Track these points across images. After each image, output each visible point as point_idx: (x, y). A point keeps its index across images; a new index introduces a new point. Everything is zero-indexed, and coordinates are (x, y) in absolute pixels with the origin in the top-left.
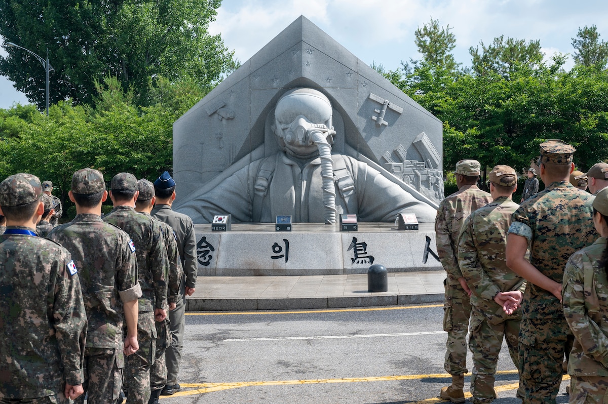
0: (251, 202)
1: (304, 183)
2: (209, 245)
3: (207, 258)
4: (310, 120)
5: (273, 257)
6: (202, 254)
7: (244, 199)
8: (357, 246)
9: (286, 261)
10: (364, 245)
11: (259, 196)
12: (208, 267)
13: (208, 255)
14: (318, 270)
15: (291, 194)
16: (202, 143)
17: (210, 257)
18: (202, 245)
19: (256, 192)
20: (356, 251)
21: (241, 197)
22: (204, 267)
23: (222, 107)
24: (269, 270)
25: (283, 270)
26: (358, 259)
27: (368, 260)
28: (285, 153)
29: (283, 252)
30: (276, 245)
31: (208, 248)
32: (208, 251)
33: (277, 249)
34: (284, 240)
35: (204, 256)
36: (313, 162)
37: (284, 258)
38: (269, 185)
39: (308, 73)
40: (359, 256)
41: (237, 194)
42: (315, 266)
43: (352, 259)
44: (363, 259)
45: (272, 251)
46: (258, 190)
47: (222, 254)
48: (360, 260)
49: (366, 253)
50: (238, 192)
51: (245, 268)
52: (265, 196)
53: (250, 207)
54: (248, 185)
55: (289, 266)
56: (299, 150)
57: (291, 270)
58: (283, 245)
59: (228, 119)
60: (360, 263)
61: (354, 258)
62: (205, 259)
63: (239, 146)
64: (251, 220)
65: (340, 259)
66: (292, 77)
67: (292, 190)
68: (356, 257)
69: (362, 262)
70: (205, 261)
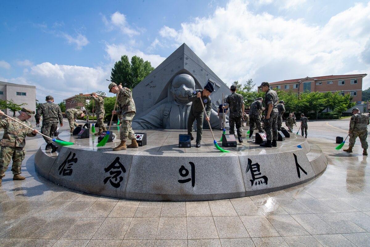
0: (162, 120)
1: (184, 113)
2: (121, 166)
3: (119, 179)
4: (187, 86)
5: (181, 181)
6: (114, 174)
7: (159, 119)
8: (253, 167)
9: (193, 185)
10: (258, 166)
11: (165, 118)
12: (118, 189)
13: (120, 176)
14: (223, 194)
15: (179, 117)
16: (143, 97)
17: (121, 179)
18: (115, 165)
19: (164, 116)
20: (252, 172)
21: (158, 118)
22: (114, 188)
23: (151, 82)
24: (177, 195)
25: (191, 195)
26: (256, 181)
27: (263, 180)
28: (176, 100)
29: (190, 176)
30: (183, 168)
31: (120, 169)
32: (120, 172)
33: (184, 172)
34: (190, 163)
35: (115, 177)
36: (187, 104)
37: (191, 182)
38: (169, 114)
39: (186, 67)
40: (256, 177)
41: (156, 117)
42: (220, 190)
43: (251, 180)
44: (259, 180)
45: (179, 175)
46: (165, 115)
47: (132, 176)
48: (257, 181)
49: (260, 174)
50: (156, 116)
51: (153, 193)
52: (167, 118)
53: (161, 122)
54: (161, 113)
55: (195, 190)
56: (182, 99)
57: (198, 195)
58: (189, 168)
59: (153, 87)
60: (257, 184)
61: (252, 179)
62: (116, 180)
63: (157, 98)
64: (162, 127)
65: (241, 181)
66: (179, 70)
67: (179, 116)
68: (254, 179)
69: (259, 183)
70: (116, 182)
